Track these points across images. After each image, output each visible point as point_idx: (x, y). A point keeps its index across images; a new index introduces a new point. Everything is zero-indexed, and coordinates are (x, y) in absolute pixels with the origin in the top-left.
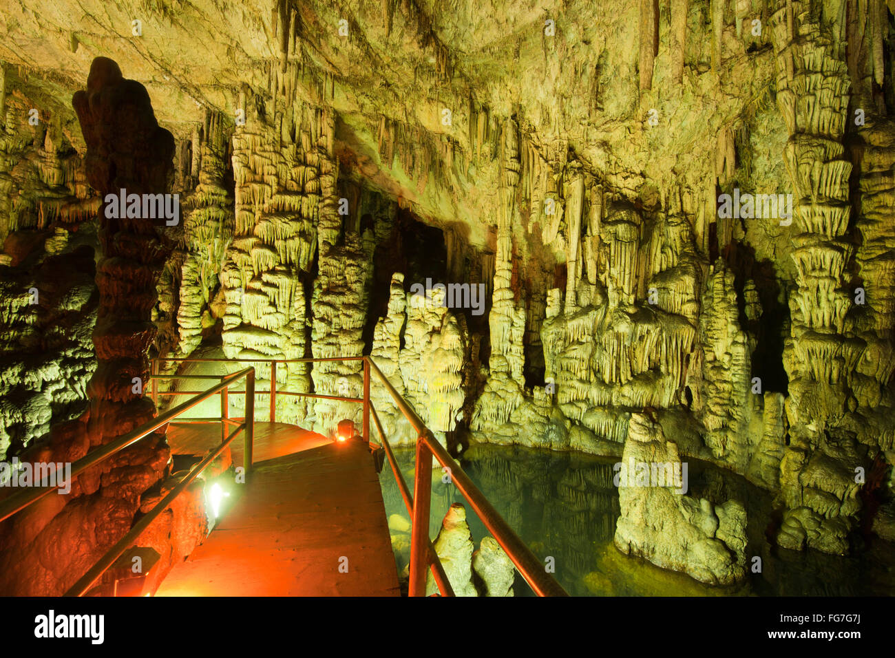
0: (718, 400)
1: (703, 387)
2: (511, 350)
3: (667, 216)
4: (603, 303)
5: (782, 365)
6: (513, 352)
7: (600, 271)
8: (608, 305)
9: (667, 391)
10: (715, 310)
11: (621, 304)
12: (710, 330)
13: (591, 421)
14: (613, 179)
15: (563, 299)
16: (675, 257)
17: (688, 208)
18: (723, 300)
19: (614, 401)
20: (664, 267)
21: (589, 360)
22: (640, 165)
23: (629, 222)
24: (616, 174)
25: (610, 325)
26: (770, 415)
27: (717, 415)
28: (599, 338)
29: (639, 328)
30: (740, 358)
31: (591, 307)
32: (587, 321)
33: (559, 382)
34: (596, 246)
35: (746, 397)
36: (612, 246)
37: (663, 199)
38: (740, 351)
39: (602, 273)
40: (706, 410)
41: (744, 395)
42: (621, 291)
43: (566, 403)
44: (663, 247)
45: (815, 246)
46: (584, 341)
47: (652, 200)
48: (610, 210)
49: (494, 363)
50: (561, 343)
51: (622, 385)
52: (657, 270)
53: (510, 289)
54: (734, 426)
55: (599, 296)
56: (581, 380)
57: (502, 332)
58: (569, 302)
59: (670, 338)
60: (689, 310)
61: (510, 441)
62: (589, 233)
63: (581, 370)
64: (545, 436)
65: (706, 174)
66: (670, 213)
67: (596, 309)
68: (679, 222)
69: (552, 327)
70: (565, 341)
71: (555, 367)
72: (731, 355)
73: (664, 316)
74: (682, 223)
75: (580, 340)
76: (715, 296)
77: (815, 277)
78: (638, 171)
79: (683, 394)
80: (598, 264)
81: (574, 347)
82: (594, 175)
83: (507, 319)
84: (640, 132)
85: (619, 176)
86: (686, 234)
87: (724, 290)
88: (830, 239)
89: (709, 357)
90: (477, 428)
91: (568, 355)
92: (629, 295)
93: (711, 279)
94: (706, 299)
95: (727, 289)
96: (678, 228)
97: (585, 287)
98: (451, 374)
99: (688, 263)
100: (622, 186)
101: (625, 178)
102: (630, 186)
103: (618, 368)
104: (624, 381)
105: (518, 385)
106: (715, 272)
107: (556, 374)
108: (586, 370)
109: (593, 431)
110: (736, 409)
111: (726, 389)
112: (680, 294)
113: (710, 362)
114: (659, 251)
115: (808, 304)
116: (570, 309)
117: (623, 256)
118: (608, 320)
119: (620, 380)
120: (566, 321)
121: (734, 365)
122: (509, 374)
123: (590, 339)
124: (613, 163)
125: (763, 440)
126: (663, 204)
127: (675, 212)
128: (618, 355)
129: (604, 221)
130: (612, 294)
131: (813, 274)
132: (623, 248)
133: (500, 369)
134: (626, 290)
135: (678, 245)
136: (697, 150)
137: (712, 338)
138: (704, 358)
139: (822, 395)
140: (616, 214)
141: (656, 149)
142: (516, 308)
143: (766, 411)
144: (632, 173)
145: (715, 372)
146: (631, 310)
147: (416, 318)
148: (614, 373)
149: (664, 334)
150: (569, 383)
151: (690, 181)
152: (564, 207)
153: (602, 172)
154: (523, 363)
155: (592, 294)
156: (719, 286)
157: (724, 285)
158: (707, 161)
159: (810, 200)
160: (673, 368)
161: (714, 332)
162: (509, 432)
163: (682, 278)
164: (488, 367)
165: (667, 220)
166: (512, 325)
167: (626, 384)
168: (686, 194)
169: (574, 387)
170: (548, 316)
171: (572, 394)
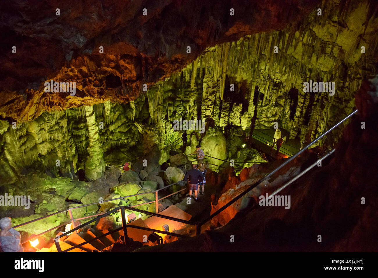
1: (283, 117)
5: (293, 118)
7: (270, 97)
8: (270, 104)
9: (277, 117)
10: (287, 105)
11: (273, 104)
12: (285, 108)
13: (265, 124)
15: (262, 102)
16: (282, 94)
19: (269, 120)
20: (280, 96)
21: (266, 114)
23: (276, 90)
26: (291, 123)
27: (284, 122)
28: (268, 110)
29: (275, 108)
31: (267, 105)
32: (266, 107)
33: (260, 118)
34: (270, 93)
35: (289, 120)
36: (273, 94)
38: (289, 113)
48: (273, 87)
53: (253, 102)
54: (286, 123)
56: (264, 117)
57: (251, 110)
59: (279, 109)
60: (283, 104)
62: (269, 91)
69: (260, 108)
73: (279, 105)
76: (287, 103)
81: (263, 112)
82: (272, 80)
83: (252, 108)
97: (267, 100)
99: (284, 96)
100: (276, 81)
106: (288, 99)
107: (259, 116)
109: (265, 126)
110: (287, 121)
111: (286, 118)
112: (282, 102)
113: (285, 113)
114: (280, 92)
116: (263, 105)
118: (270, 107)
120: (262, 107)
121: (288, 115)
123: (266, 110)
128: (271, 112)
129: (272, 89)
130: (271, 102)
134: (274, 101)
135: (283, 92)
137: (286, 110)
142: (254, 105)
145: (285, 115)
148: (269, 115)
150: (262, 118)
152: (265, 86)
155: (268, 102)
156: (288, 101)
160: (279, 114)
163: (283, 99)
167: (271, 117)
170: (259, 106)
171: (262, 120)
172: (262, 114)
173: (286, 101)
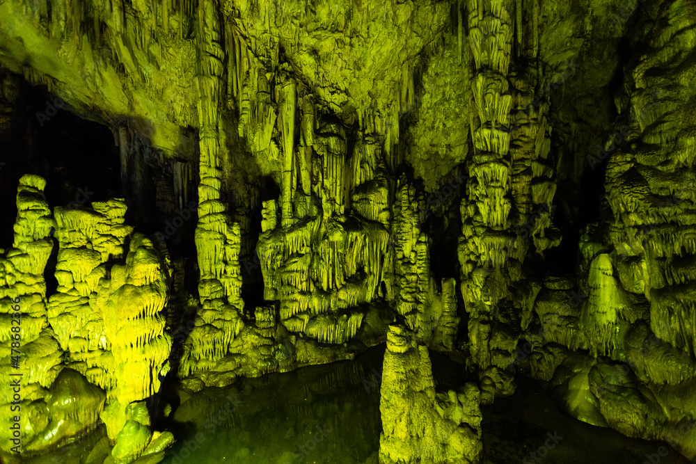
0: (408, 290)
1: (395, 280)
2: (225, 272)
3: (364, 134)
4: (319, 213)
5: (458, 257)
6: (229, 274)
7: (314, 183)
8: (322, 215)
9: (370, 288)
10: (403, 217)
11: (334, 214)
12: (400, 233)
13: (314, 330)
14: (322, 92)
15: (279, 211)
16: (371, 172)
17: (379, 129)
18: (409, 208)
19: (332, 306)
20: (363, 180)
21: (309, 271)
22: (345, 82)
23: (338, 135)
24: (324, 87)
25: (325, 235)
26: (447, 296)
27: (408, 302)
28: (316, 248)
29: (350, 236)
30: (424, 254)
31: (308, 219)
32: (305, 233)
33: (280, 297)
34: (309, 157)
35: (429, 284)
36: (325, 158)
37: (360, 119)
38: (424, 247)
39: (315, 185)
40: (398, 299)
41: (427, 283)
42: (333, 202)
43: (289, 318)
44: (362, 163)
45: (494, 162)
46: (303, 252)
47: (350, 119)
48: (321, 122)
49: (205, 291)
50: (279, 257)
51: (338, 291)
52: (358, 183)
53: (220, 200)
54: (421, 308)
55: (315, 208)
56: (302, 293)
57: (213, 253)
58: (286, 214)
59: (372, 242)
60: (384, 216)
61: (232, 376)
62: (302, 143)
63: (301, 282)
64: (271, 358)
65: (392, 102)
66: (366, 132)
67: (313, 220)
68: (374, 141)
69: (271, 241)
70: (284, 255)
71: (275, 283)
72: (416, 252)
73: (367, 223)
74: (376, 142)
75: (299, 252)
76: (403, 205)
77: (493, 187)
78: (343, 88)
79: (379, 289)
80: (311, 175)
81: (294, 260)
82: (305, 84)
83: (219, 236)
84: (348, 47)
85: (326, 89)
86: (379, 152)
87: (409, 200)
88: (501, 157)
89: (400, 256)
90: (187, 374)
91: (289, 268)
92: (340, 205)
93: (399, 191)
94: (395, 207)
95: (412, 199)
96: (373, 146)
97: (301, 198)
98: (148, 318)
99: (382, 177)
100: (329, 100)
101: (333, 93)
102: (336, 102)
103: (333, 275)
104: (339, 286)
105: (237, 309)
106: (402, 186)
107: (276, 290)
108: (306, 281)
109: (316, 339)
110: (422, 294)
111: (413, 280)
112: (377, 204)
113: (400, 259)
114: (359, 166)
115: (487, 208)
116: (287, 222)
117: (334, 168)
118: (323, 230)
119: (336, 285)
120: (284, 235)
121: (420, 260)
122: (225, 299)
123: (308, 250)
124: (321, 75)
125: (442, 316)
126: (360, 124)
127: (370, 132)
128: (333, 262)
129: (317, 133)
130: (326, 205)
131: (492, 184)
132: (335, 161)
133: (213, 296)
134: (338, 201)
135: (374, 161)
136: (387, 78)
137: (401, 239)
138: (395, 256)
139: (497, 278)
140: (327, 126)
141: (359, 69)
142: (230, 225)
143: (444, 293)
144: (337, 89)
145: (406, 267)
146: (342, 220)
147: (77, 244)
148: (331, 280)
149: (367, 240)
150: (291, 297)
151: (380, 107)
152: (277, 113)
153: (312, 82)
154: (240, 284)
155: (308, 205)
156: (405, 197)
157: (409, 196)
158: (392, 91)
159: (490, 125)
160: (373, 268)
161: (403, 234)
162: (230, 366)
163: (379, 190)
164: (197, 296)
165: (364, 138)
166: (226, 243)
167: (341, 288)
168: (377, 117)
169: (296, 301)
170: (264, 230)
171: (294, 308)
172: (285, 277)
173: (392, 199)
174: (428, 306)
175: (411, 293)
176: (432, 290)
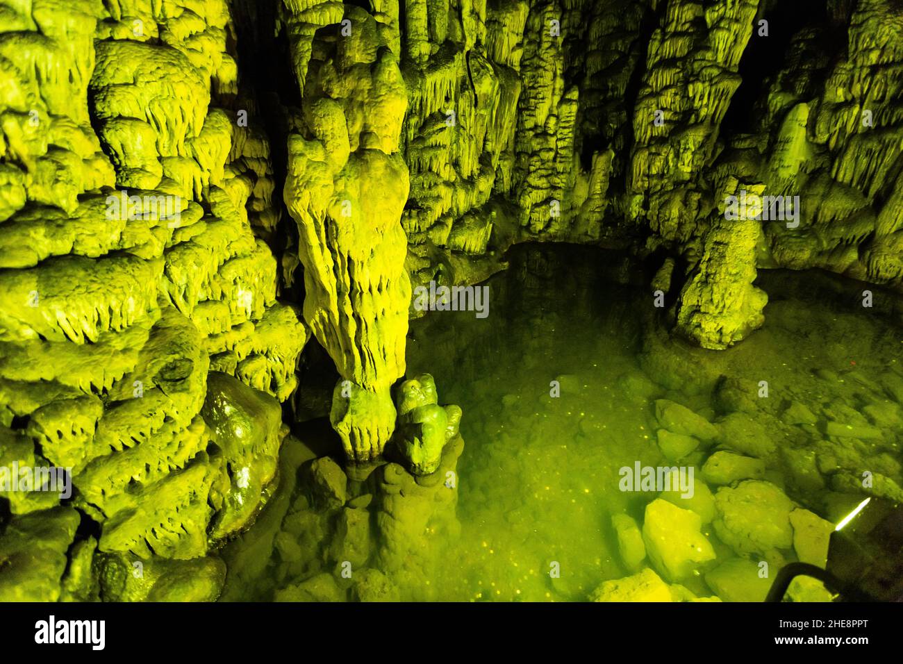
0: (544, 172)
1: (519, 162)
4: (462, 37)
8: (466, 44)
10: (542, 59)
11: (479, 43)
12: (533, 87)
13: (460, 241)
19: (474, 203)
27: (542, 189)
30: (572, 118)
32: (453, 75)
35: (574, 161)
38: (571, 110)
40: (523, 187)
41: (571, 159)
42: (478, 17)
46: (447, 112)
50: (414, 120)
54: (558, 194)
55: (457, 24)
56: (445, 183)
60: (517, 58)
63: (445, 166)
67: (461, 51)
70: (420, 117)
72: (556, 116)
89: (529, 124)
91: (429, 142)
92: (484, 26)
94: (529, 43)
110: (562, 176)
111: (550, 158)
112: (511, 34)
113: (530, 130)
116: (421, 48)
121: (564, 128)
125: (588, 200)
130: (467, 22)
137: (535, 98)
143: (596, 171)
145: (540, 140)
148: (472, 161)
150: (435, 191)
155: (447, 16)
161: (540, 89)
169: (439, 197)
174: (569, 190)
175: (546, 176)
176: (577, 168)
